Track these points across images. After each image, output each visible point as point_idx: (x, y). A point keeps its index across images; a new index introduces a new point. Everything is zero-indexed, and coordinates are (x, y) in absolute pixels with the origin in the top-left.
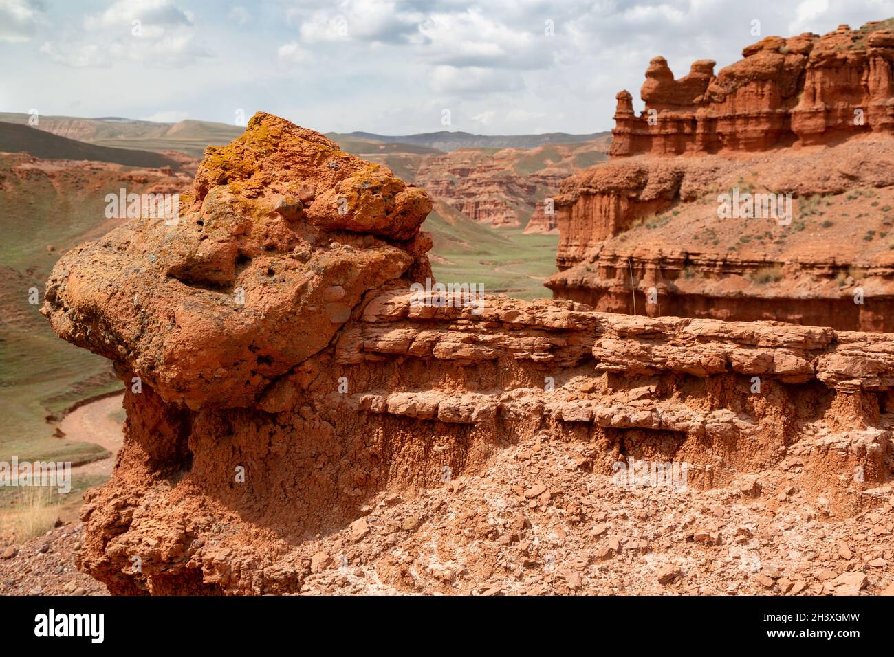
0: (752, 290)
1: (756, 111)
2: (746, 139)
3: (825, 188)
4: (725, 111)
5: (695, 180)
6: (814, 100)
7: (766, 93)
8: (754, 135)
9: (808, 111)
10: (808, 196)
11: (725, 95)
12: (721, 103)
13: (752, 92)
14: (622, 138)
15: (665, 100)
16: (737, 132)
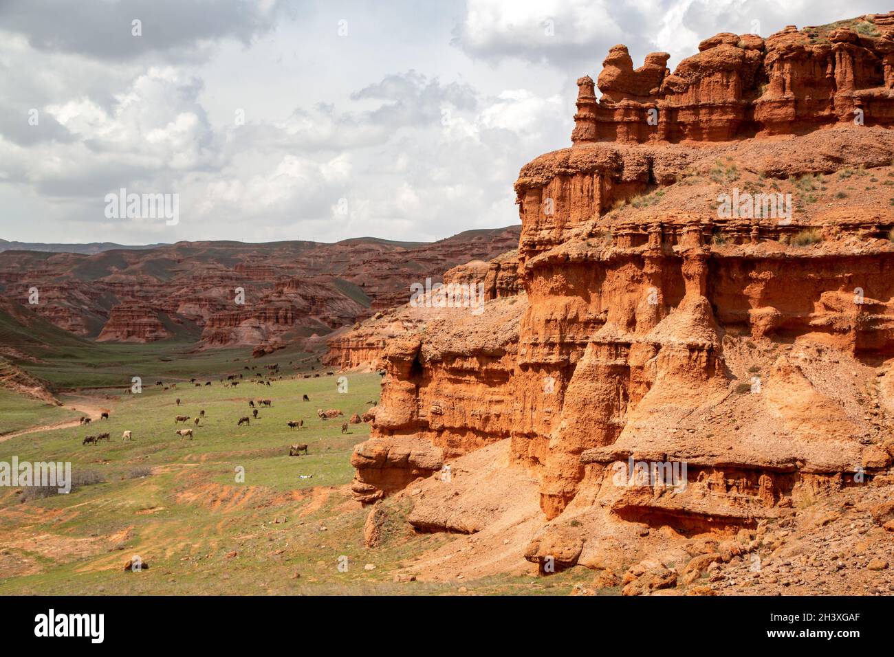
0: (794, 251)
1: (721, 101)
2: (711, 128)
3: (815, 169)
4: (687, 100)
5: (669, 165)
6: (784, 90)
7: (732, 84)
8: (720, 124)
9: (778, 100)
10: (798, 175)
11: (688, 86)
12: (682, 93)
13: (718, 82)
14: (587, 123)
15: (625, 89)
16: (701, 121)
